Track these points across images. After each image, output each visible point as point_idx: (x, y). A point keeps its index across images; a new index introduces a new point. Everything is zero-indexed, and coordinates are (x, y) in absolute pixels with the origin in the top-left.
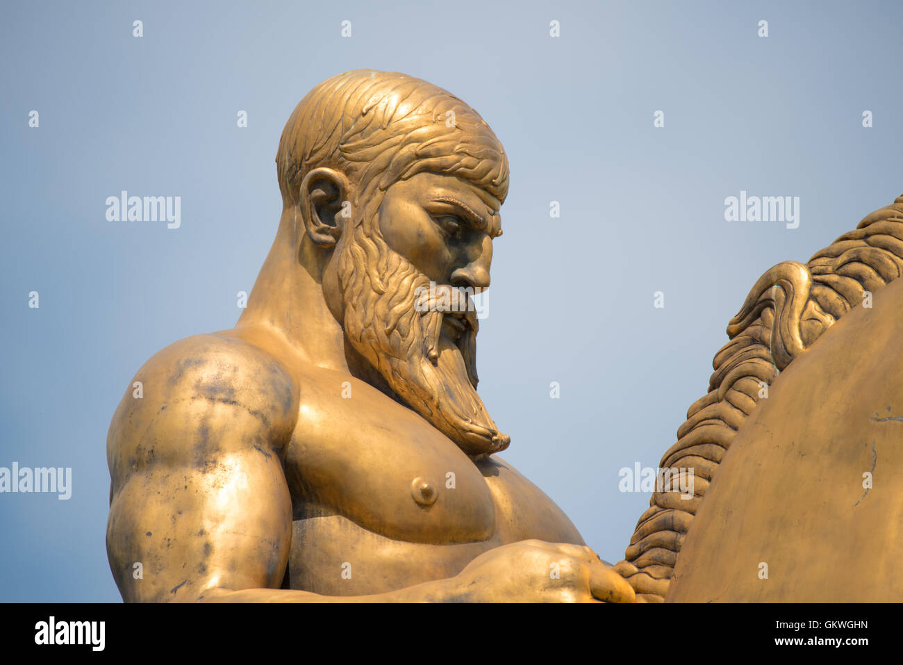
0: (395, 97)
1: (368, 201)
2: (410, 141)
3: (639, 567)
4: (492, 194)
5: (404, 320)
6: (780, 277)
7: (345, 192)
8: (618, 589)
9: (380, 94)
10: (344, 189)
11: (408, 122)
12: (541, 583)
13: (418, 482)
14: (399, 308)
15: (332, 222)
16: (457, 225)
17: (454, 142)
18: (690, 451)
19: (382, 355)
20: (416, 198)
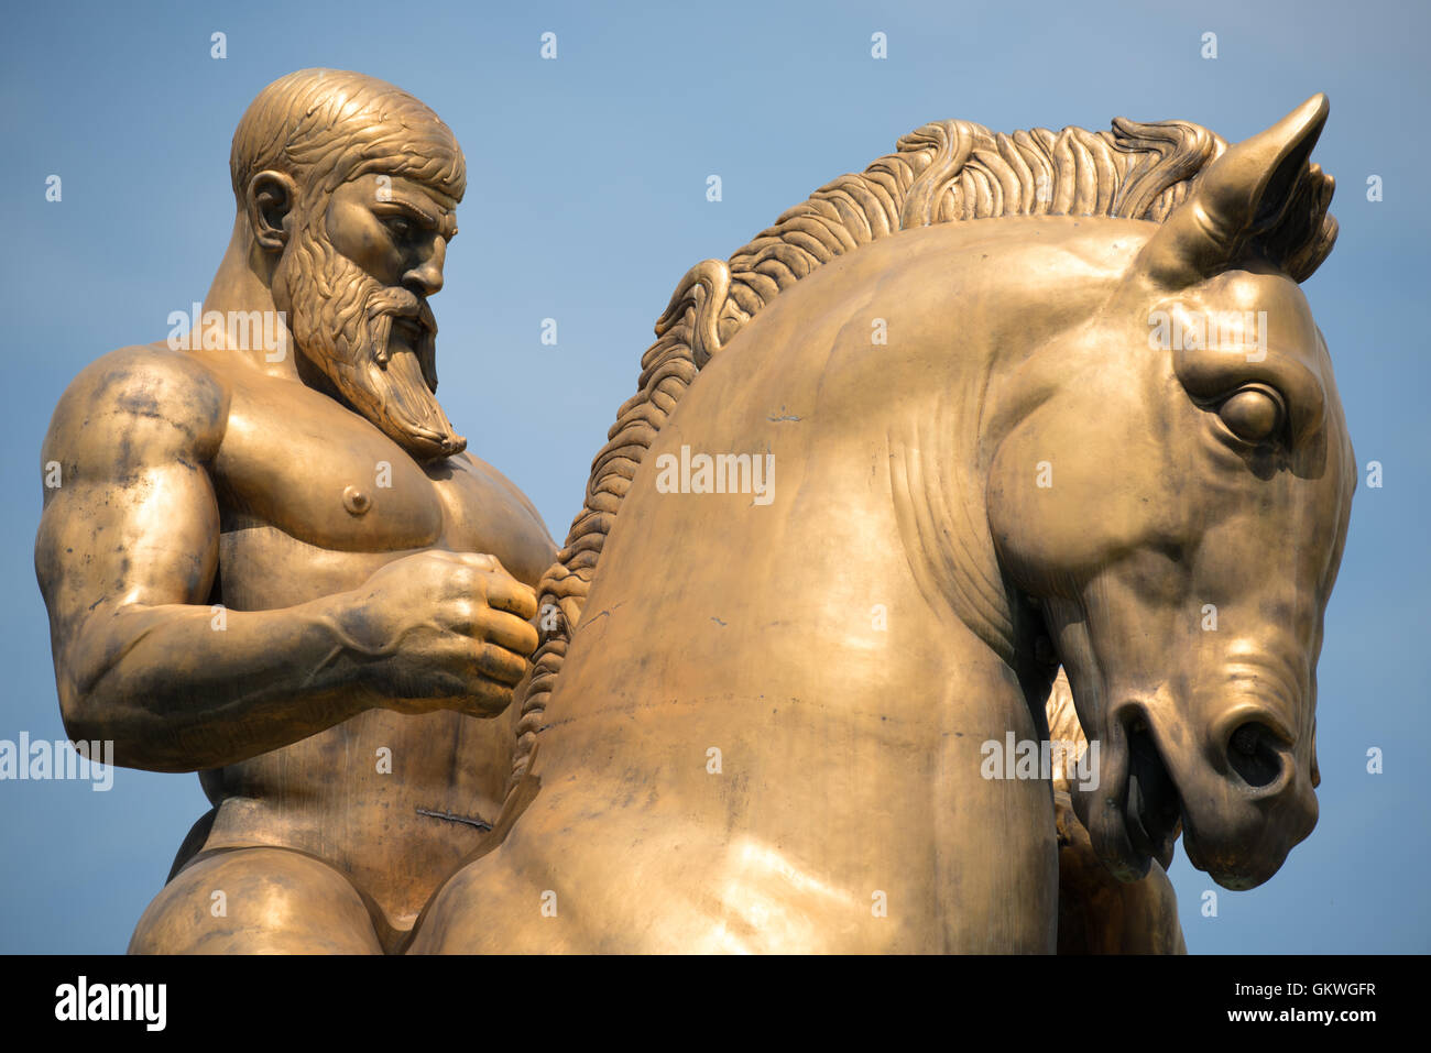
0: (343, 96)
1: (315, 204)
2: (355, 142)
3: (571, 570)
4: (444, 194)
5: (351, 325)
6: (701, 276)
7: (291, 195)
8: (516, 597)
9: (326, 95)
10: (290, 193)
11: (354, 122)
12: (437, 594)
13: (351, 491)
14: (345, 312)
15: (280, 226)
16: (405, 226)
17: (400, 142)
18: (618, 452)
19: (329, 361)
20: (364, 199)
